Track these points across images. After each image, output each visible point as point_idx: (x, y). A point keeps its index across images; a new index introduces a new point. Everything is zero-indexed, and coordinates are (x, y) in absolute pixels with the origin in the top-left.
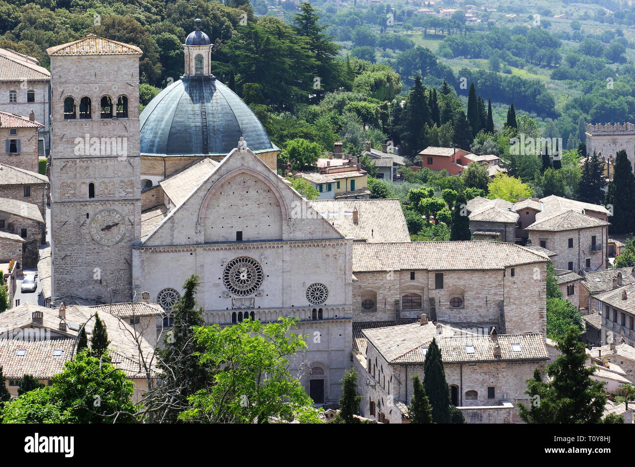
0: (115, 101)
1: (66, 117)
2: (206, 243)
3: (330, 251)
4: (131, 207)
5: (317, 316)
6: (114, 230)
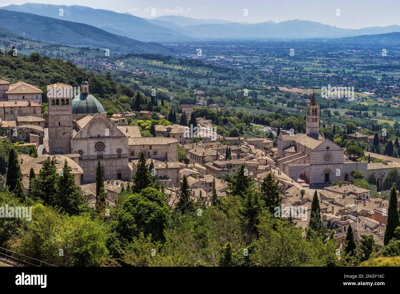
0: (65, 100)
1: (52, 104)
2: (90, 138)
3: (123, 140)
4: (70, 128)
5: (119, 157)
6: (66, 134)
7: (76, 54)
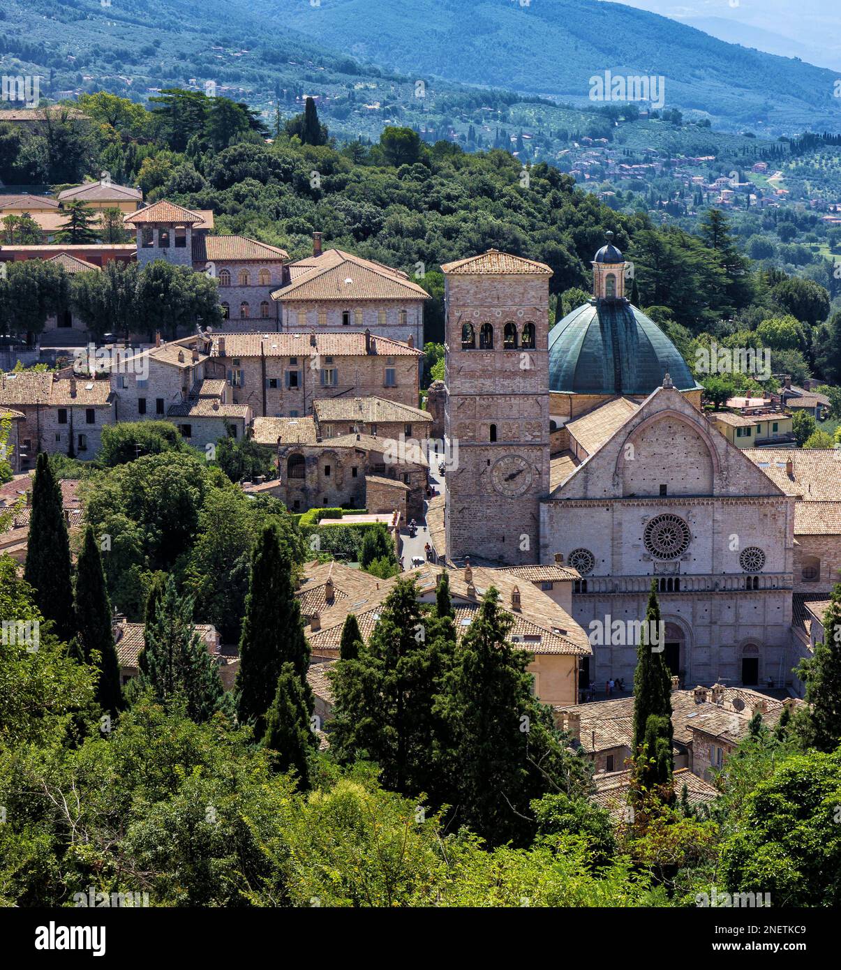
0: (520, 328)
1: (465, 347)
2: (624, 497)
3: (769, 510)
4: (539, 453)
5: (752, 585)
6: (519, 479)
7: (576, 138)
